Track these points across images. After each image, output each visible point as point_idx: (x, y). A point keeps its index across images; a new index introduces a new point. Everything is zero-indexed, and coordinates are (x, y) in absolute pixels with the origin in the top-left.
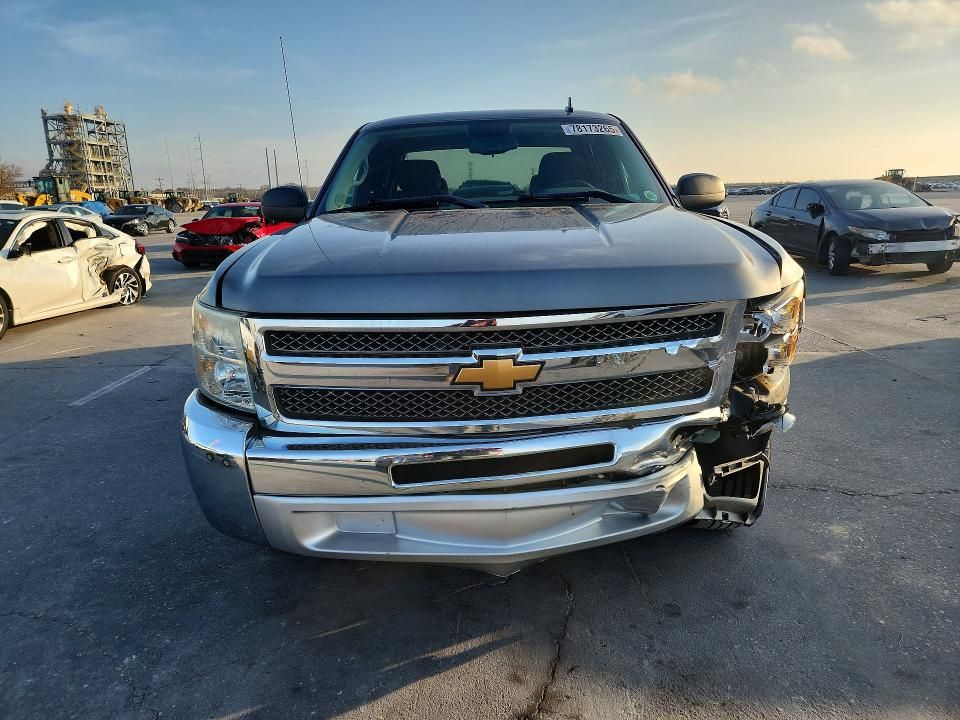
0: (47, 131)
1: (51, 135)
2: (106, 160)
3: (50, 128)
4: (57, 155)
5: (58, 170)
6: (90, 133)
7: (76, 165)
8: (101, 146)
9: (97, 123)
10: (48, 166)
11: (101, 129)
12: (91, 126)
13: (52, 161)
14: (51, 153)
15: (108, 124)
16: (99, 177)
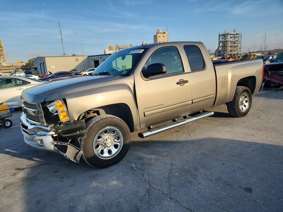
0: (219, 39)
1: (220, 40)
2: (234, 45)
3: (220, 38)
4: (221, 45)
5: (220, 49)
6: (231, 38)
7: (225, 48)
8: (233, 41)
9: (234, 34)
10: (218, 49)
11: (234, 36)
12: (231, 36)
13: (219, 47)
14: (219, 45)
15: (236, 34)
16: (231, 50)
